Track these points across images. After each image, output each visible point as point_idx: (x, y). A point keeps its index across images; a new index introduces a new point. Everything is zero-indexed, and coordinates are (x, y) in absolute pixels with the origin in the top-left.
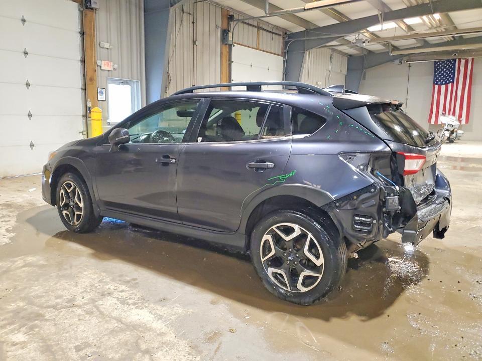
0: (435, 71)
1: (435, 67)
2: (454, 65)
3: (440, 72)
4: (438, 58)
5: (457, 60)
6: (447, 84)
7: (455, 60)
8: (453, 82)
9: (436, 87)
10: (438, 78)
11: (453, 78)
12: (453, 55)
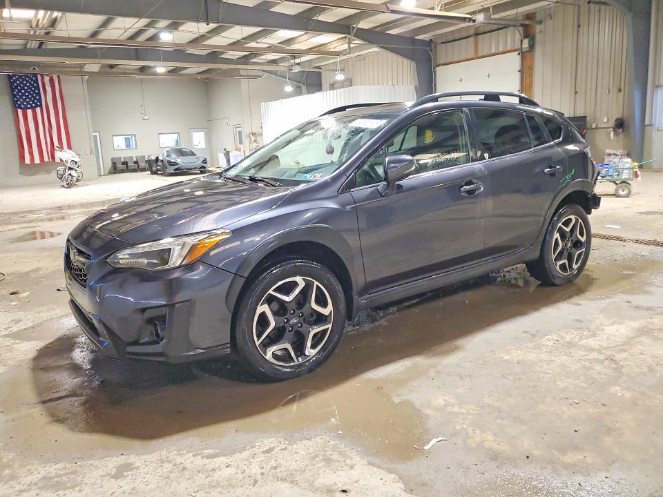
0: (13, 90)
1: (11, 84)
2: (36, 81)
3: (20, 91)
4: (11, 71)
5: (39, 77)
6: (33, 109)
7: (35, 75)
8: (41, 106)
9: (20, 112)
10: (18, 100)
11: (40, 100)
12: (32, 69)
